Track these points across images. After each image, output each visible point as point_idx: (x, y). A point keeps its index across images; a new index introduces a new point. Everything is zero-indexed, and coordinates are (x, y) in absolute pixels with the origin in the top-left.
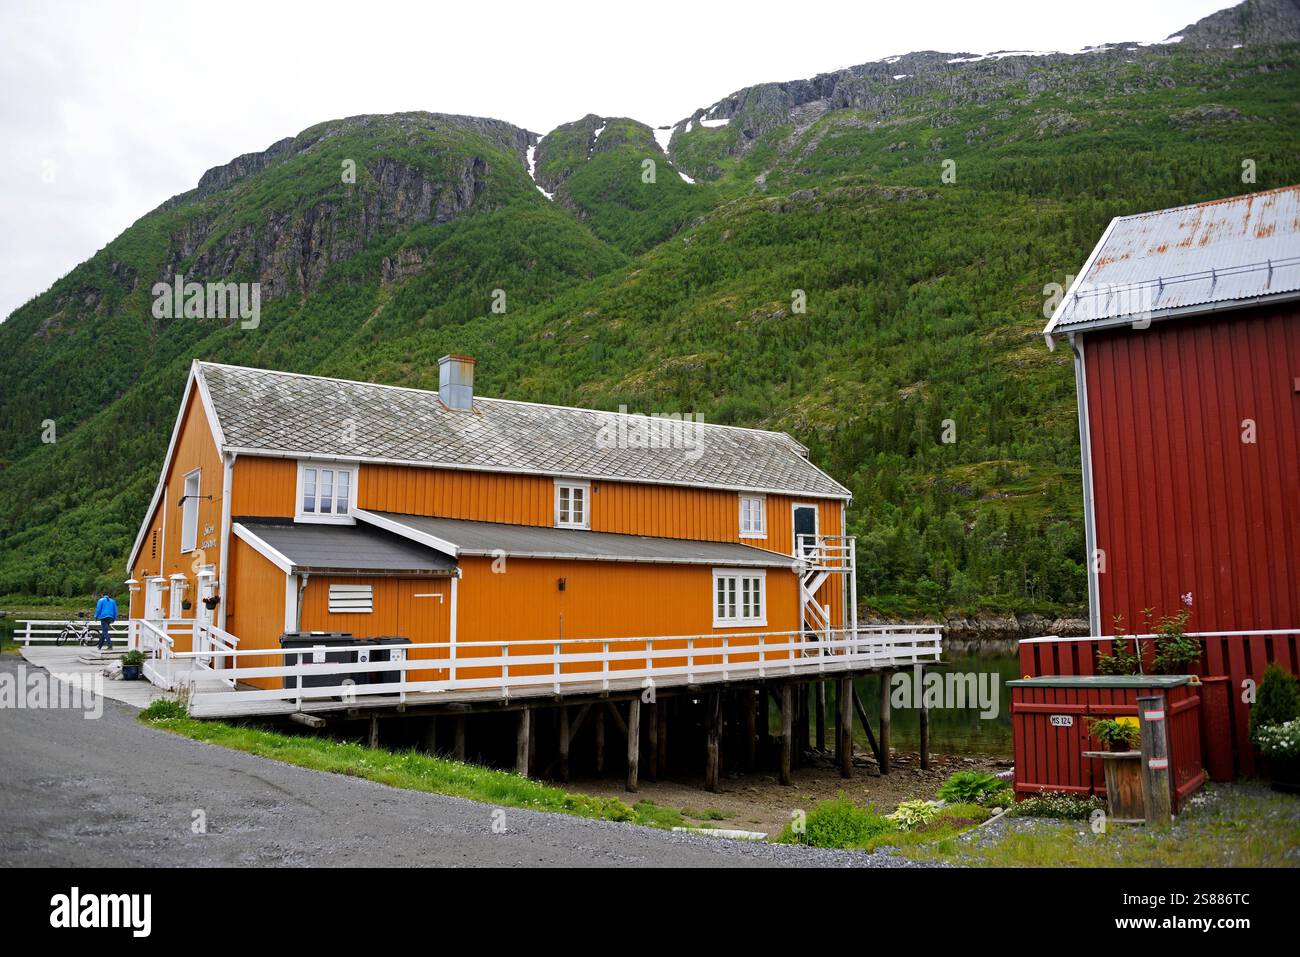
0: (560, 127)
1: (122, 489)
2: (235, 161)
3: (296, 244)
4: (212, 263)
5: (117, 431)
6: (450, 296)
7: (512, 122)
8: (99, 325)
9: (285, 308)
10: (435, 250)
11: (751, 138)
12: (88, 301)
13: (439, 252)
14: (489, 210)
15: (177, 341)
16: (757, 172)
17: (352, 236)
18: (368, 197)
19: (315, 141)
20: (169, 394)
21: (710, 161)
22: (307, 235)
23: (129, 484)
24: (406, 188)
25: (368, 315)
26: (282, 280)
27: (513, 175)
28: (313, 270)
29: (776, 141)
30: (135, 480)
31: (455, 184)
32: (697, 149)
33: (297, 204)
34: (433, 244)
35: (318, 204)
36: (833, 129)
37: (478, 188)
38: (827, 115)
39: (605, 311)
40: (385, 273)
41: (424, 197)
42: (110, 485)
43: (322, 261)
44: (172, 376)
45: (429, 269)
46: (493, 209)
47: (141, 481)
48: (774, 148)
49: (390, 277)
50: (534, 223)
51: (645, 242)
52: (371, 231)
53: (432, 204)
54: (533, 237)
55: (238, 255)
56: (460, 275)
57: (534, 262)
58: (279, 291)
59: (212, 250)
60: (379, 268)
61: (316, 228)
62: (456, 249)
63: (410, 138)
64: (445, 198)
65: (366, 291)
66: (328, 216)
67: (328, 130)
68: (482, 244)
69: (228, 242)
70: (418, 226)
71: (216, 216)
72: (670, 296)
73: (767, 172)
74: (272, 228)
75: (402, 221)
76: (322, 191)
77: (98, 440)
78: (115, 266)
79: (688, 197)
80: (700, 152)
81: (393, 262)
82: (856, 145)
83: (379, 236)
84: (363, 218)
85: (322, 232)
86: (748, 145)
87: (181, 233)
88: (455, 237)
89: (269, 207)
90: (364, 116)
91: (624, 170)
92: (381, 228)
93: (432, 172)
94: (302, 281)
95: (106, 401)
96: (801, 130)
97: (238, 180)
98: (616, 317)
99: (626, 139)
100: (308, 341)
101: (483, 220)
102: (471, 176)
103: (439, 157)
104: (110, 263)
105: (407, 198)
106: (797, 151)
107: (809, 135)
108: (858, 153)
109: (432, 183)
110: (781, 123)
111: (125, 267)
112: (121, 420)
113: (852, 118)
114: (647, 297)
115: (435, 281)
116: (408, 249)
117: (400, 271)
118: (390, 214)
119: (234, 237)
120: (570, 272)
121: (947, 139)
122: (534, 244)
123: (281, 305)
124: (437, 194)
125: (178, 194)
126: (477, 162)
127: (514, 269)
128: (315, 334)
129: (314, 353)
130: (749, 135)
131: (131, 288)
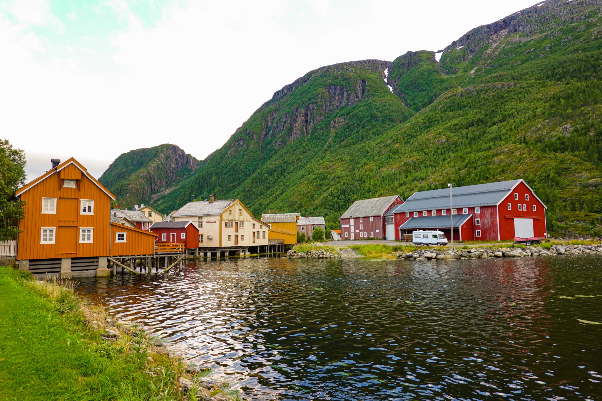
0: (397, 58)
1: (254, 204)
2: (283, 88)
3: (303, 119)
4: (277, 128)
5: (251, 186)
6: (352, 134)
7: (379, 59)
8: (245, 151)
9: (300, 142)
10: (348, 116)
11: (472, 52)
12: (241, 144)
13: (349, 117)
14: (367, 99)
15: (268, 155)
16: (472, 68)
17: (321, 114)
18: (325, 100)
19: (308, 79)
20: (266, 173)
21: (454, 66)
22: (306, 115)
23: (256, 203)
24: (338, 95)
25: (326, 141)
26: (299, 132)
27: (376, 84)
28: (309, 127)
29: (482, 53)
30: (257, 202)
31: (355, 91)
32: (450, 61)
33: (303, 104)
34: (348, 114)
35: (309, 104)
36: (508, 44)
37: (363, 91)
38: (507, 37)
39: (394, 141)
40: (332, 126)
41: (345, 97)
42: (250, 203)
43: (312, 124)
44: (267, 167)
45: (346, 124)
46: (368, 98)
47: (258, 202)
48: (481, 56)
49: (334, 127)
50: (382, 103)
51: (423, 105)
52: (327, 112)
53: (347, 99)
54: (381, 109)
55: (285, 124)
56: (356, 125)
57: (381, 119)
58: (298, 136)
59: (277, 123)
60: (330, 125)
61: (309, 113)
62: (355, 116)
63: (339, 76)
64: (351, 97)
65: (326, 133)
66: (313, 108)
67: (313, 74)
68: (363, 113)
69: (282, 120)
70: (343, 108)
71: (278, 110)
72: (415, 134)
73: (476, 68)
74: (295, 114)
75: (337, 106)
76: (310, 99)
77: (246, 189)
78: (248, 131)
79: (441, 84)
80: (451, 62)
81: (334, 122)
82: (513, 51)
83: (330, 113)
84: (324, 107)
85: (311, 114)
86: (471, 56)
87: (268, 117)
88: (355, 111)
89: (294, 106)
90: (325, 67)
91: (419, 75)
92: (330, 110)
93: (347, 87)
94: (306, 132)
95: (249, 175)
96: (494, 46)
97: (285, 94)
98: (397, 142)
99: (422, 60)
100: (307, 153)
101: (364, 104)
102: (361, 87)
103: (349, 82)
104: (246, 131)
105: (339, 98)
106: (490, 57)
107: (496, 48)
108: (514, 55)
109: (347, 91)
110: (486, 44)
111: (251, 131)
112: (252, 182)
113: (516, 38)
114: (408, 135)
115: (348, 128)
116: (339, 117)
117: (337, 125)
118: (333, 105)
119: (283, 118)
120: (393, 121)
121: (553, 44)
122: (381, 112)
123: (299, 141)
124: (349, 95)
125: (266, 101)
126: (363, 81)
127: (374, 122)
128: (310, 150)
129: (309, 157)
130: (472, 51)
131: (253, 138)
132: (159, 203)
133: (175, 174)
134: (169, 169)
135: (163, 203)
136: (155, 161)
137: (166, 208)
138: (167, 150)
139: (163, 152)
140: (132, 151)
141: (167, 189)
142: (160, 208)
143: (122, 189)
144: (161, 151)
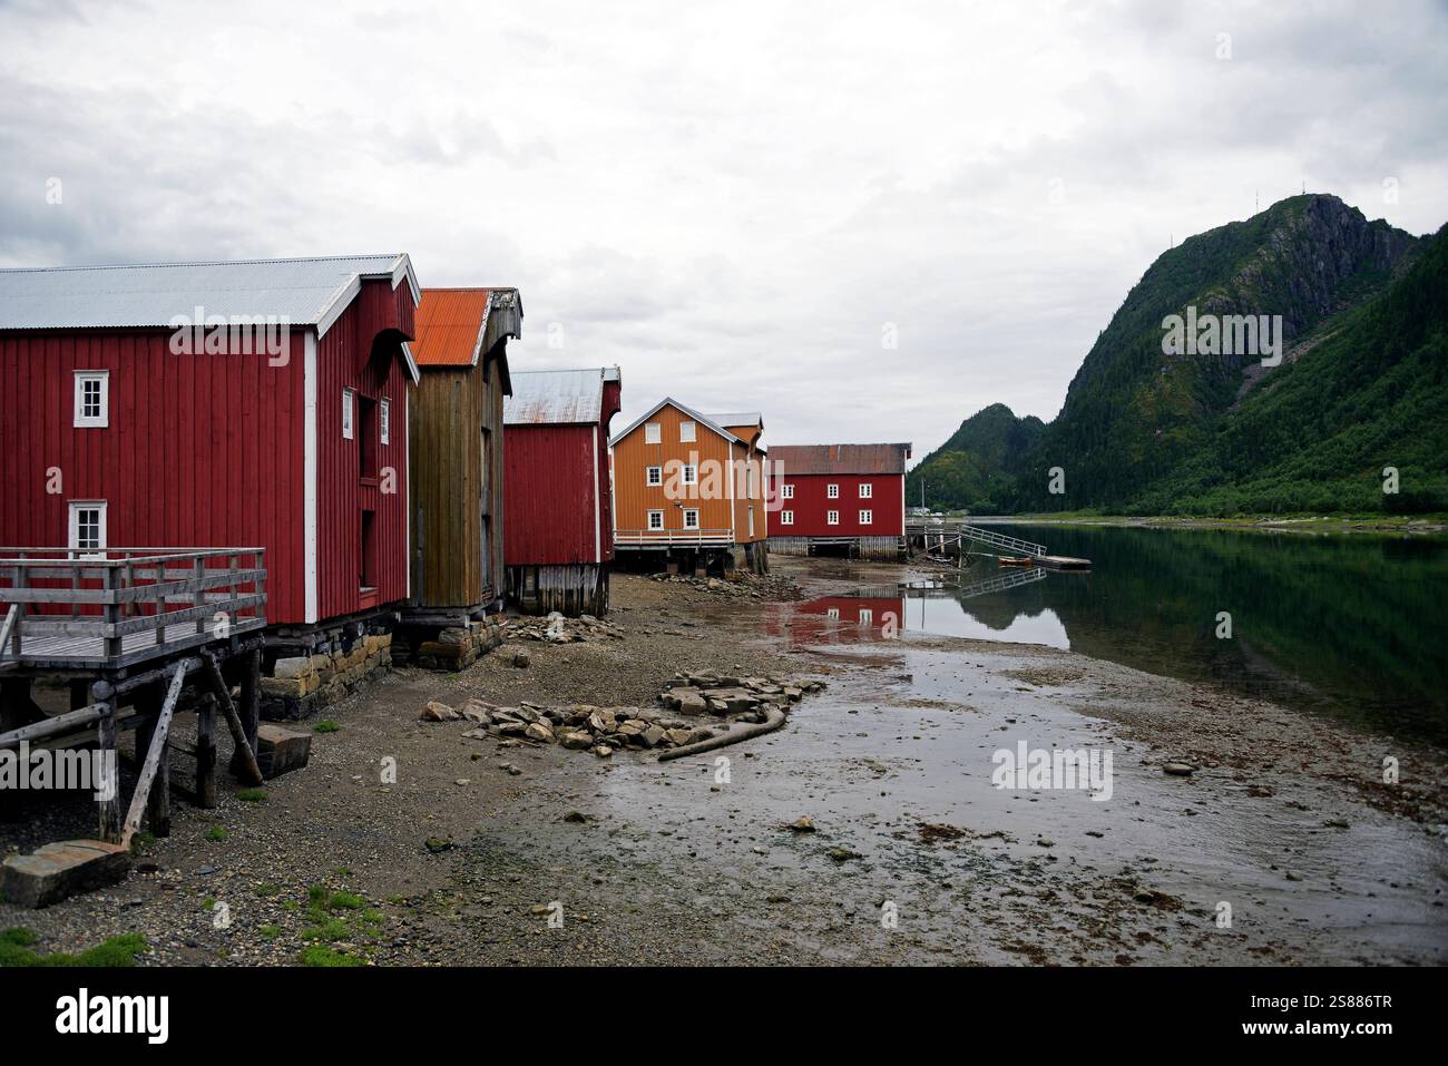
132: (1267, 391)
133: (1331, 293)
134: (1307, 277)
135: (1280, 389)
136: (1258, 255)
137: (1289, 408)
138: (1298, 214)
139: (1284, 225)
140: (1189, 240)
141: (1299, 342)
142: (1269, 408)
143: (1146, 352)
144: (1276, 222)
